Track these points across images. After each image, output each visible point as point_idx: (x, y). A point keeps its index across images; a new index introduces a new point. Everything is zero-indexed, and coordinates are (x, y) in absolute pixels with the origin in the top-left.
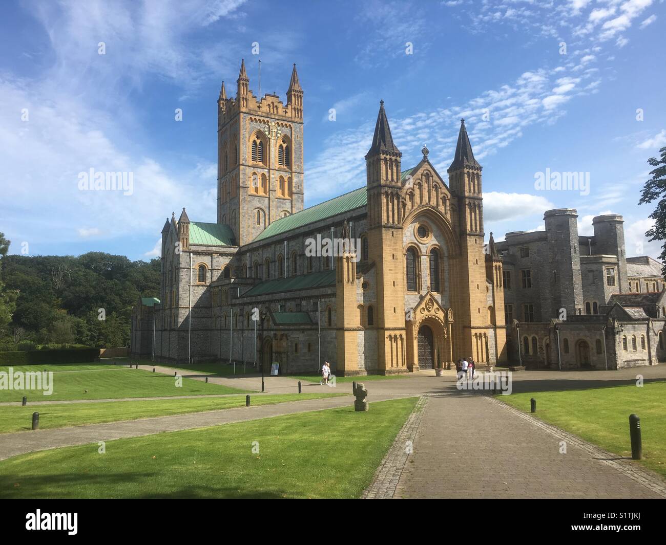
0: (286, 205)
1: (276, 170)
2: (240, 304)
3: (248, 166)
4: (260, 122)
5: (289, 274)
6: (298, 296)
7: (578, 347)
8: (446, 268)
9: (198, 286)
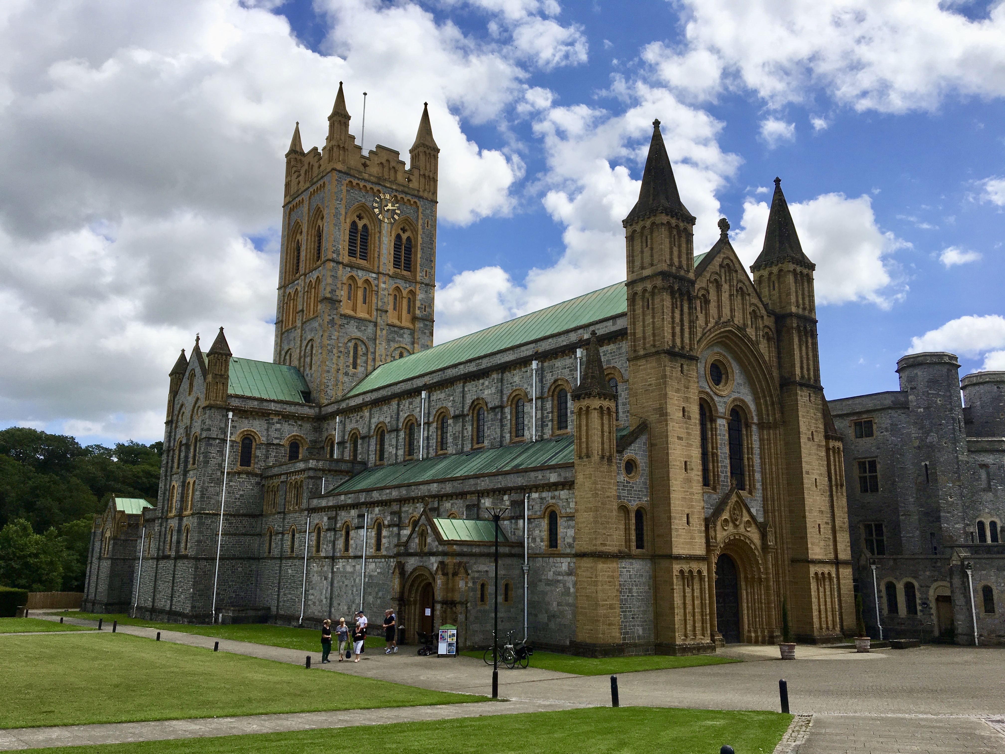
0: (403, 337)
1: (388, 275)
2: (329, 508)
3: (342, 263)
4: (367, 192)
5: (428, 453)
6: (473, 489)
8: (756, 445)
9: (239, 473)
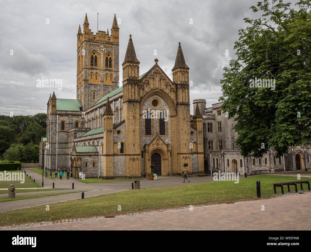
0: (109, 88)
1: (103, 70)
3: (88, 69)
4: (95, 46)
6: (93, 138)
7: (233, 164)
8: (169, 122)
9: (61, 132)
